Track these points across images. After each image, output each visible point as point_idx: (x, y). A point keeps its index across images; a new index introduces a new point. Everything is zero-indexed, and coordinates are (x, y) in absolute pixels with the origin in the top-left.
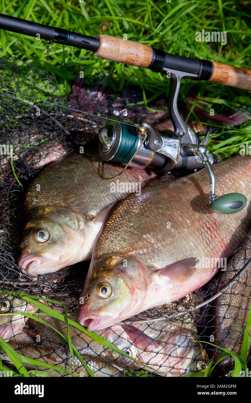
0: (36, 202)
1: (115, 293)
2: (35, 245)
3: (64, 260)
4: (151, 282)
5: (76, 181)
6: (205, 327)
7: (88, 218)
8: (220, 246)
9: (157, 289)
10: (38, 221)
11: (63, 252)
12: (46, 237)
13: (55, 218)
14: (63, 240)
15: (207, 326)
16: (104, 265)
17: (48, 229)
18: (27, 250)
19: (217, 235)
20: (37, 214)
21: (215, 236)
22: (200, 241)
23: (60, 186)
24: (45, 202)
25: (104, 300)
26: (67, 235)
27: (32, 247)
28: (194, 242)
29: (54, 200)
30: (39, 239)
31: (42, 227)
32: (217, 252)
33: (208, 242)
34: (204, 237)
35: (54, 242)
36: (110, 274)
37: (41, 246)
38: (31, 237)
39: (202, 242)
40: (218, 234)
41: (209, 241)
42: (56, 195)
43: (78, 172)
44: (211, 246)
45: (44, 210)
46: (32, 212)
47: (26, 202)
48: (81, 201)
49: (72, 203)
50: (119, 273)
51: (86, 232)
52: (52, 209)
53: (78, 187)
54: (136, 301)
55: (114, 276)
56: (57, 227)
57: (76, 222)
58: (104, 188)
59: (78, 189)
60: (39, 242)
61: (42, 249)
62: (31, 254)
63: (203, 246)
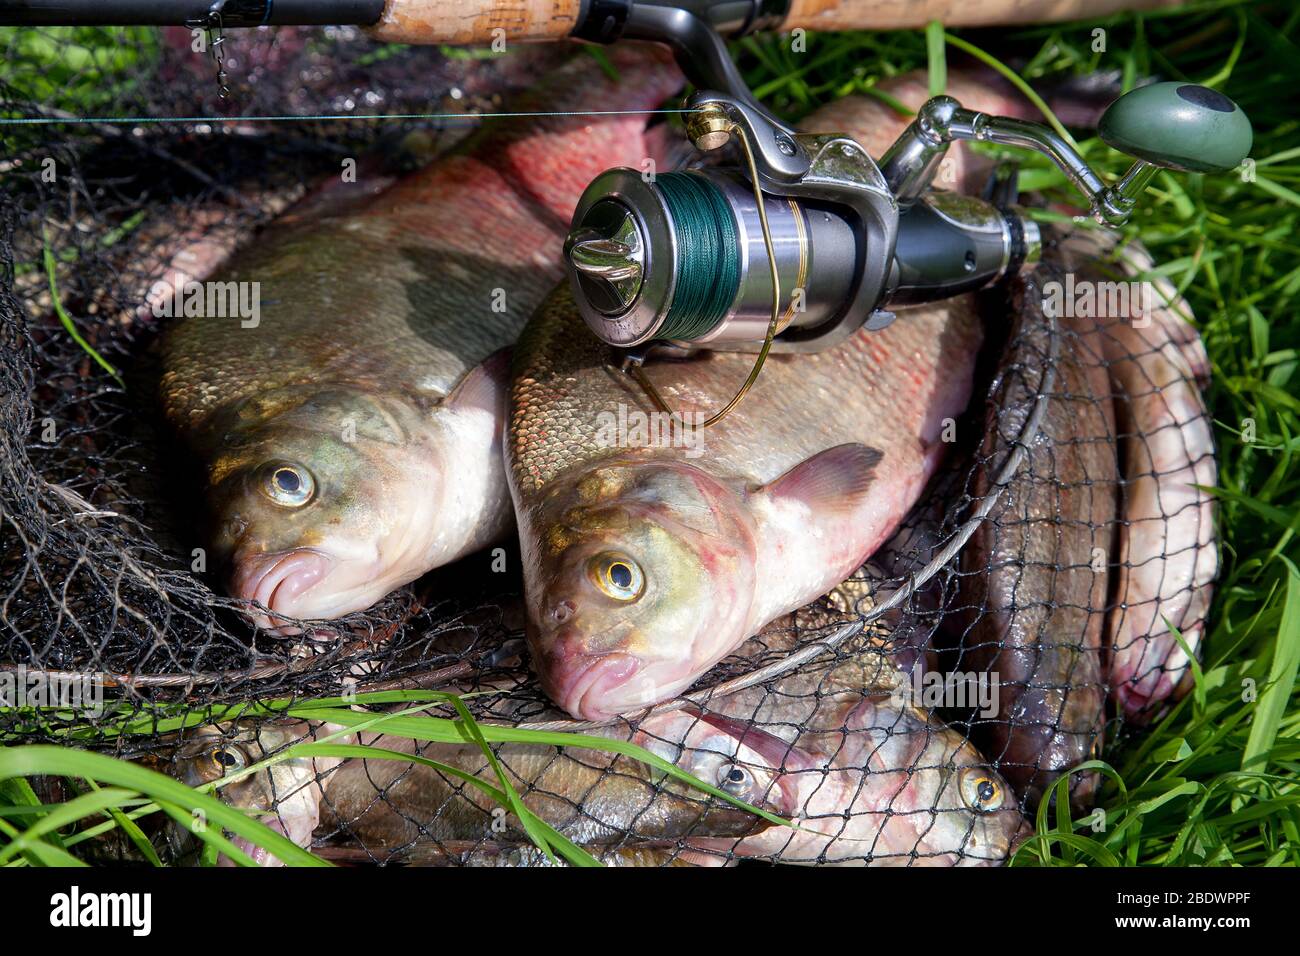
0: (211, 393)
1: (655, 577)
2: (278, 522)
3: (393, 554)
4: (756, 525)
5: (327, 300)
6: (959, 651)
7: (423, 400)
8: (911, 379)
9: (780, 547)
10: (254, 445)
11: (383, 528)
12: (306, 487)
13: (310, 422)
14: (367, 486)
15: (964, 647)
16: (579, 504)
17: (303, 460)
18: (252, 544)
19: (887, 348)
20: (239, 427)
21: (884, 352)
22: (845, 378)
23: (278, 325)
24: (249, 383)
25: (628, 607)
26: (376, 467)
27: (266, 529)
28: (828, 385)
29: (279, 370)
30: (285, 498)
31: (276, 457)
32: (909, 401)
33: (872, 378)
34: (854, 364)
35: (340, 500)
36: (615, 521)
37: (300, 520)
38: (252, 500)
39: (853, 381)
40: (889, 343)
41: (873, 371)
42: (278, 355)
43: (321, 274)
44: (885, 387)
45: (258, 408)
46: (212, 427)
47: (171, 406)
48: (374, 355)
49: (347, 365)
50: (644, 515)
51: (437, 446)
52: (284, 397)
53: (343, 316)
54: (732, 592)
55: (630, 525)
56: (327, 447)
57: (389, 419)
58: (435, 308)
59: (346, 323)
60: (286, 511)
61: (307, 529)
62: (270, 555)
63: (860, 394)
